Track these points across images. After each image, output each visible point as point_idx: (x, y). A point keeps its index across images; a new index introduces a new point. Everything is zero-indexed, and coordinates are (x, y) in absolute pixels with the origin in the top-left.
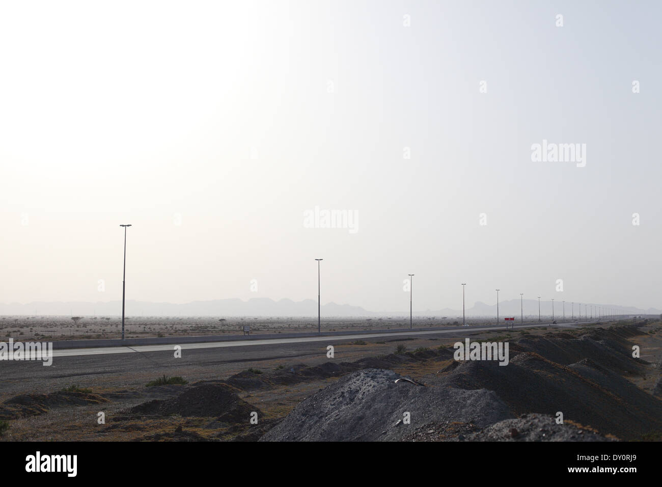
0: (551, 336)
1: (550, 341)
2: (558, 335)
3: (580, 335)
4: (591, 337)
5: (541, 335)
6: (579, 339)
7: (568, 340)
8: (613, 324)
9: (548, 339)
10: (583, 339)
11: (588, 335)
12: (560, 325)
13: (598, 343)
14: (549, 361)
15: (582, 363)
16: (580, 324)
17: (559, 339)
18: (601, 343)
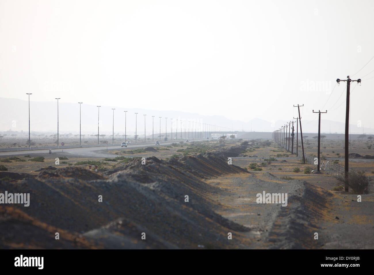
0: (52, 175)
1: (49, 185)
2: (66, 172)
3: (111, 173)
4: (133, 176)
5: (31, 172)
6: (107, 181)
7: (85, 182)
8: (178, 151)
9: (44, 181)
10: (116, 180)
11: (128, 171)
12: (71, 152)
13: (146, 188)
14: (44, 225)
15: (111, 230)
16: (113, 150)
17: (67, 179)
18: (152, 188)
